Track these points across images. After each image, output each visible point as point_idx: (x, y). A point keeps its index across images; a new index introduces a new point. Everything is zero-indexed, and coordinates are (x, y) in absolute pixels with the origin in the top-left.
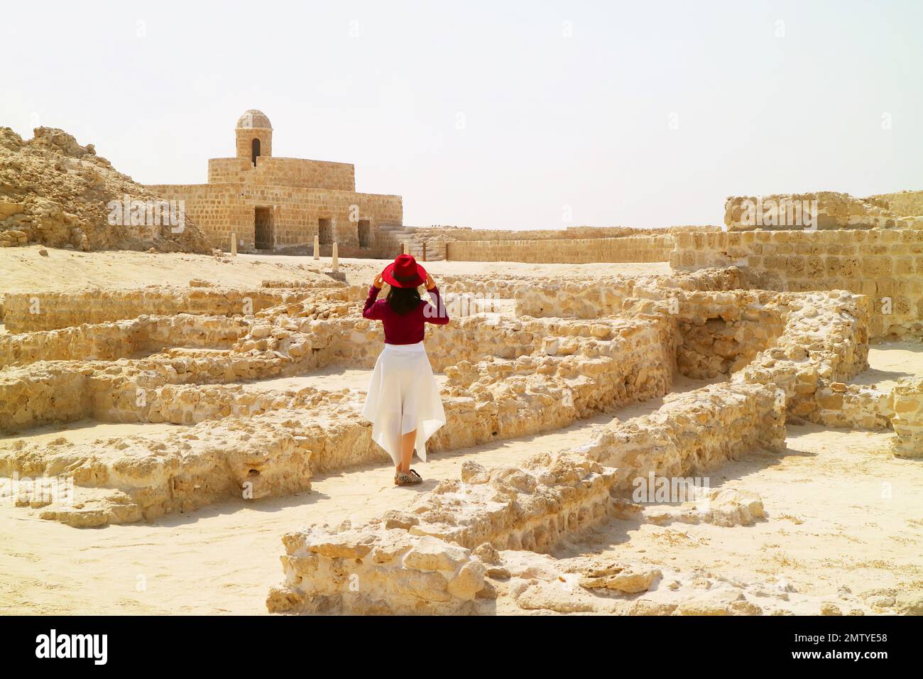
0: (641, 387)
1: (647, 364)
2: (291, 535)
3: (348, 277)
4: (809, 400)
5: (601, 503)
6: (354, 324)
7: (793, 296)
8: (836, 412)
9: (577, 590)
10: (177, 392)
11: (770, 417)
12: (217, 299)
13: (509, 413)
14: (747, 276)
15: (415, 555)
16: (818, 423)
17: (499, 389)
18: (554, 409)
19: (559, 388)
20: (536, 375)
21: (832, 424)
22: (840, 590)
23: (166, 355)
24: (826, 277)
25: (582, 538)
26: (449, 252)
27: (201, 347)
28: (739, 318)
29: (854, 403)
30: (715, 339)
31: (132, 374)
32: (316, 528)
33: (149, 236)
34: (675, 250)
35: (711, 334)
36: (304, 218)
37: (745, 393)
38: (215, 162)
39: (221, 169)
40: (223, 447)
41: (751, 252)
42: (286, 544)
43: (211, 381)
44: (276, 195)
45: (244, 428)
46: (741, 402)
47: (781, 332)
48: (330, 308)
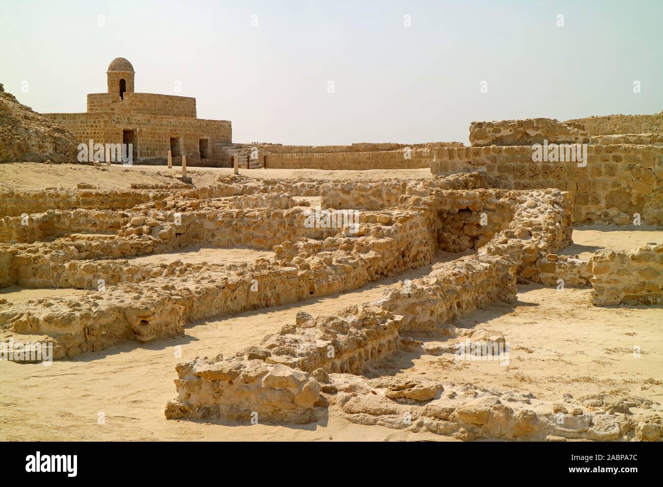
0: (413, 259)
1: (417, 242)
2: (182, 364)
3: (193, 181)
4: (532, 267)
5: (393, 340)
6: (206, 215)
7: (519, 193)
8: (551, 275)
9: (384, 400)
10: (80, 266)
11: (506, 279)
12: (101, 198)
13: (321, 278)
14: (486, 178)
15: (271, 377)
16: (538, 283)
17: (313, 261)
18: (352, 275)
19: (357, 260)
20: (339, 251)
21: (549, 283)
22: (565, 396)
23: (68, 239)
24: (541, 179)
25: (380, 365)
26: (267, 162)
27: (93, 233)
28: (481, 209)
29: (563, 268)
30: (464, 224)
31: (46, 253)
32: (199, 360)
33: (46, 152)
34: (434, 160)
35: (462, 220)
36: (159, 137)
37: (489, 262)
38: (92, 96)
39: (97, 102)
40: (121, 304)
41: (488, 162)
42: (178, 371)
43: (102, 258)
44: (139, 120)
45: (135, 291)
46: (486, 269)
47: (511, 219)
48: (186, 203)
